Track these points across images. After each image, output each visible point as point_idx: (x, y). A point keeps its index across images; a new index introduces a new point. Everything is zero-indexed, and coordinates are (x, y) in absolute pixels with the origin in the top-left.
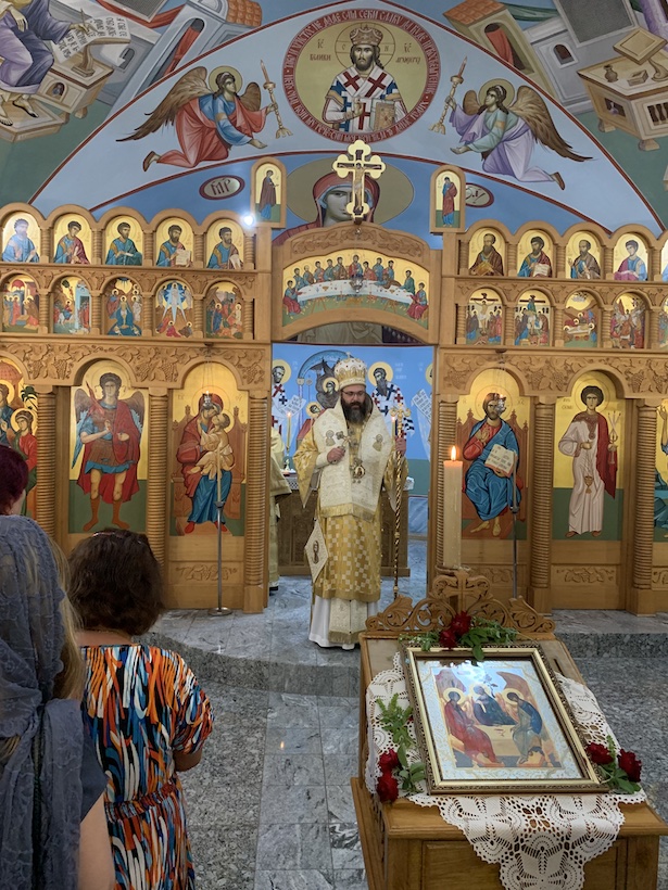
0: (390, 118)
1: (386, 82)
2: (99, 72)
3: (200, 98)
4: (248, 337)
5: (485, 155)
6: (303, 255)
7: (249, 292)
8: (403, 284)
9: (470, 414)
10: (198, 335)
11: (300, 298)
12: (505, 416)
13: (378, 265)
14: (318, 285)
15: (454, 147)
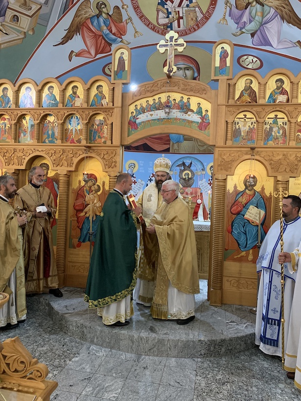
3: (91, 18)
5: (253, 35)
7: (110, 118)
8: (195, 111)
9: (235, 187)
10: (84, 142)
12: (258, 189)
13: (181, 100)
14: (148, 113)
15: (234, 33)
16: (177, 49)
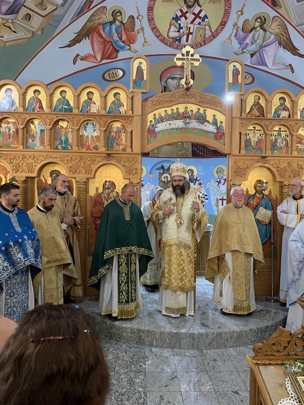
0: (203, 36)
1: (202, 15)
2: (50, 8)
3: (103, 24)
4: (129, 150)
5: (252, 55)
6: (158, 107)
7: (129, 126)
8: (211, 122)
9: (247, 191)
10: (103, 150)
11: (157, 130)
12: (266, 192)
13: (198, 112)
14: (166, 122)
15: (236, 52)
16: (193, 63)
